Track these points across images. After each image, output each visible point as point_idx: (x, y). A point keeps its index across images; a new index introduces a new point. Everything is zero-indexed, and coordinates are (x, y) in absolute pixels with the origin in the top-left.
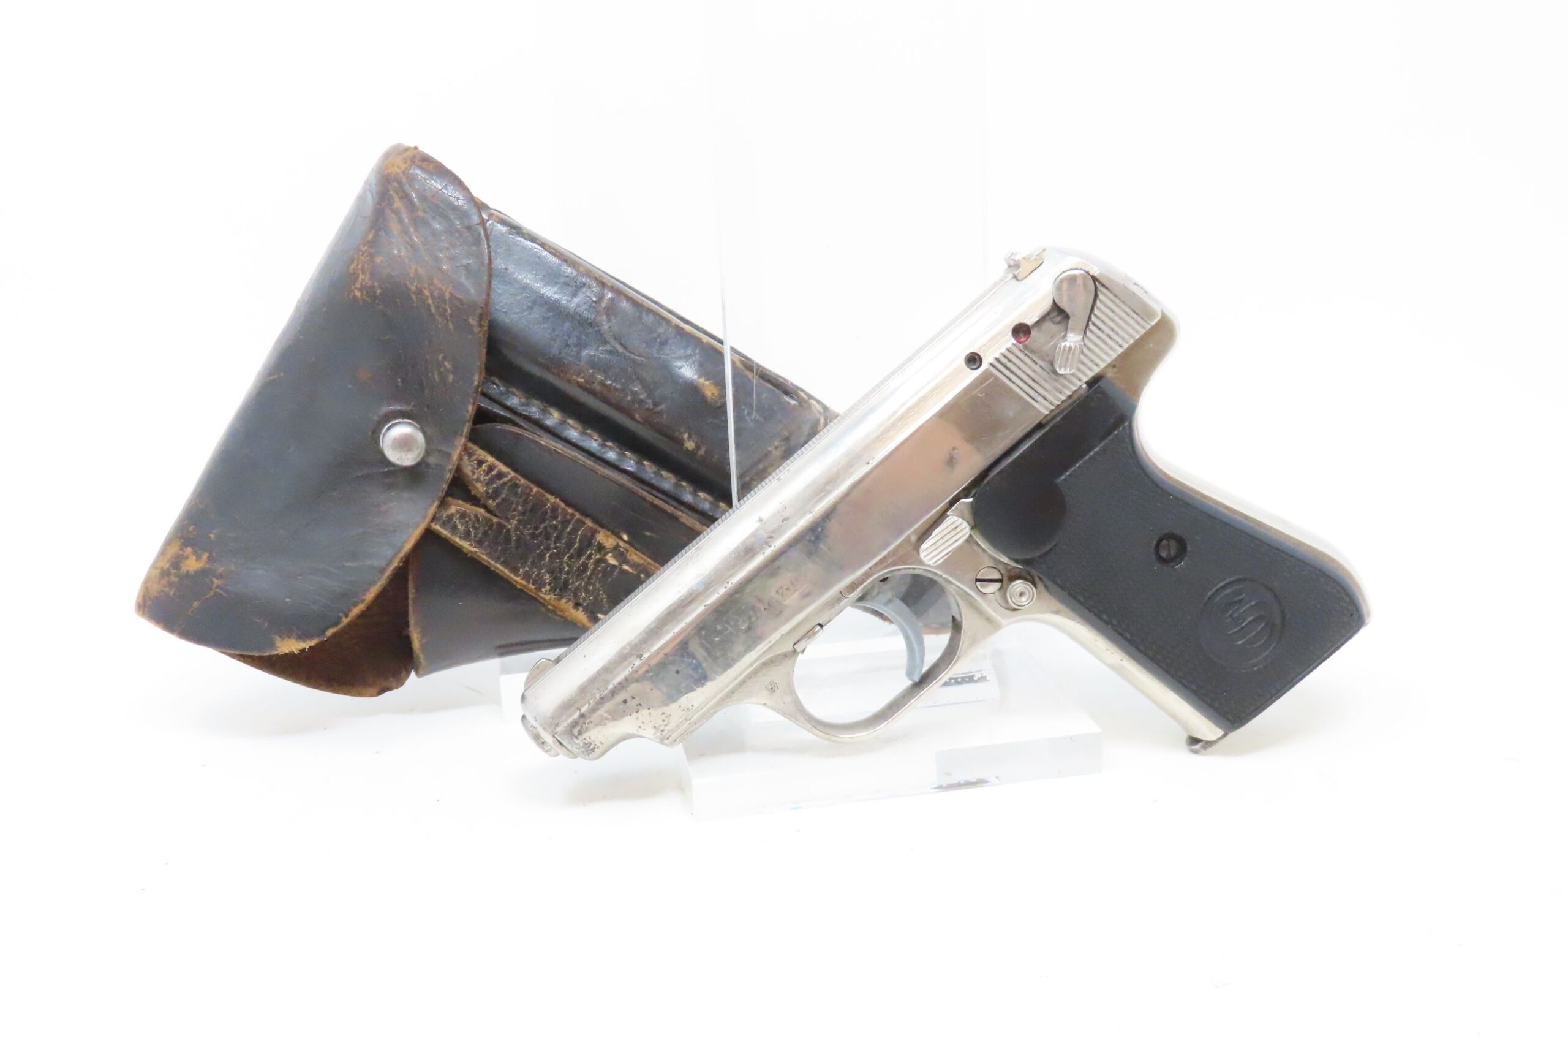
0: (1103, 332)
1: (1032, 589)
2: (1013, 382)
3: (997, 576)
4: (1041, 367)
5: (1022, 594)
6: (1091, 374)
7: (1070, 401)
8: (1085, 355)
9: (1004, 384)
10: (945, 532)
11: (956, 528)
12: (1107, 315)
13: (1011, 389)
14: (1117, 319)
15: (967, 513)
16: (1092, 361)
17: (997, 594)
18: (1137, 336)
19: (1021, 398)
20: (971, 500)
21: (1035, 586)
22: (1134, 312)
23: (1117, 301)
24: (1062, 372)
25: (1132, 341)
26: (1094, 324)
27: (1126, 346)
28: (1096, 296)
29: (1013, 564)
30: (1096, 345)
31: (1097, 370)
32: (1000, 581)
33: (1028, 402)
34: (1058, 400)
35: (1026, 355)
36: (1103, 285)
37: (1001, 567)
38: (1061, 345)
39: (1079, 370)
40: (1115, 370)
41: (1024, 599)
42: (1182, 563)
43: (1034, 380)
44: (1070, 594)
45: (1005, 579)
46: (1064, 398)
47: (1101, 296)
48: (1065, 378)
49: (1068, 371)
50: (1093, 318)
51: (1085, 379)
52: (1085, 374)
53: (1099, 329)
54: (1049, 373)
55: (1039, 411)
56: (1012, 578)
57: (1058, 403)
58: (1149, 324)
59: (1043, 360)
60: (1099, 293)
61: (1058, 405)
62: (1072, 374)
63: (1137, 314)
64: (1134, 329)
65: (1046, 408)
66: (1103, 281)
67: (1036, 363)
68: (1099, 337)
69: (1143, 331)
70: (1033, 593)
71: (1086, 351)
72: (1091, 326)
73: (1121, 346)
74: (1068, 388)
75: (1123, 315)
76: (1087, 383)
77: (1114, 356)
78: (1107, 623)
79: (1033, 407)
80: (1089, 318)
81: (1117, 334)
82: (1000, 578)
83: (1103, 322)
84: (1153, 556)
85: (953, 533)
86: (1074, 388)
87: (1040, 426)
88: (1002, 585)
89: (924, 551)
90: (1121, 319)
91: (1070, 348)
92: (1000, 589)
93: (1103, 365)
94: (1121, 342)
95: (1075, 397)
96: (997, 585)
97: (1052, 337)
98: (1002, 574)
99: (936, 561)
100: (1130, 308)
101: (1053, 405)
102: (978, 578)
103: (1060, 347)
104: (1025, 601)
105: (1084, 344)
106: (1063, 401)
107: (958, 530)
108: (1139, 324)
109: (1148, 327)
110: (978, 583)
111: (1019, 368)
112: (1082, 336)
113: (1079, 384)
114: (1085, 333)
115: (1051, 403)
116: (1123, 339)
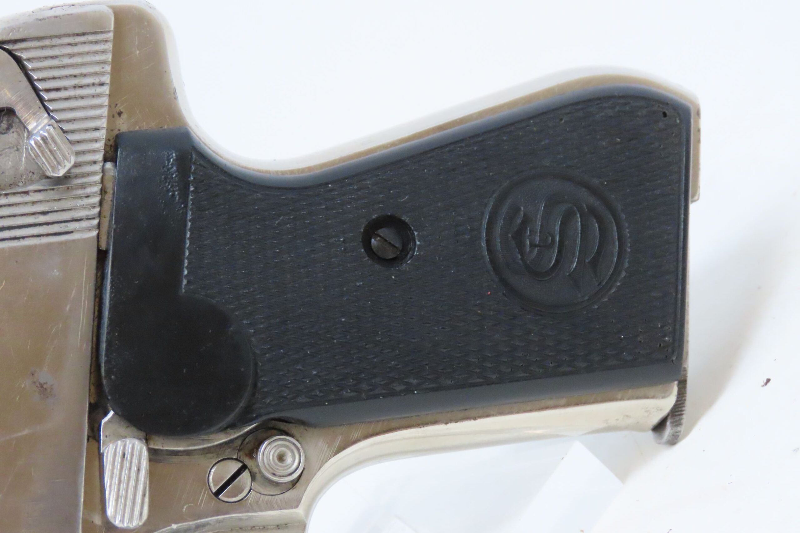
0: (66, 89)
1: (285, 440)
2: (23, 238)
3: (235, 467)
4: (36, 191)
5: (281, 458)
6: (100, 145)
7: (109, 197)
8: (73, 132)
9: (14, 250)
10: (117, 471)
11: (124, 455)
12: (51, 68)
13: (30, 248)
14: (66, 61)
15: (122, 429)
16: (86, 130)
17: (255, 486)
18: (109, 57)
19: (49, 245)
20: (111, 413)
21: (287, 434)
22: (78, 35)
23: (47, 42)
24: (61, 173)
25: (108, 68)
26: (48, 90)
27: (107, 79)
28: (18, 60)
29: (234, 435)
30: (72, 109)
31: (102, 134)
32: (244, 467)
33: (61, 243)
34: (94, 207)
35: (6, 195)
36: (15, 41)
37: (228, 453)
38: (31, 144)
39: (78, 153)
40: (124, 116)
41: (289, 460)
42: (418, 243)
43: (44, 213)
44: (332, 402)
45: (248, 462)
46: (97, 200)
47: (24, 55)
48: (76, 177)
49: (68, 166)
50: (40, 85)
51: (99, 157)
52: (94, 151)
53: (58, 90)
54: (53, 189)
55: (85, 240)
56: (252, 453)
57: (97, 210)
58: (109, 32)
59: (32, 182)
60: (18, 54)
61: (100, 213)
62: (76, 165)
63: (84, 34)
64: (96, 53)
65: (90, 229)
66: (12, 37)
67: (27, 193)
68: (67, 99)
69: (109, 46)
70: (294, 444)
71: (66, 127)
72: (46, 96)
73: (102, 84)
74: (91, 185)
75: (69, 50)
76: (105, 160)
77: (105, 101)
78: (409, 390)
79: (74, 241)
80: (36, 90)
81: (85, 75)
82: (239, 465)
83: (54, 78)
84: (378, 267)
85: (126, 465)
86: (98, 178)
87: (102, 255)
88: (249, 469)
89: (115, 518)
90: (71, 56)
91: (44, 139)
92: (253, 477)
93: (103, 123)
94: (97, 80)
95: (109, 186)
96: (246, 475)
97: (18, 150)
98: (236, 459)
99: (141, 514)
100: (69, 35)
101: (94, 218)
102: (214, 490)
103: (33, 149)
104: (294, 461)
105: (57, 121)
106: (101, 203)
107: (128, 455)
108: (96, 42)
109: (111, 35)
110: (220, 496)
111: (14, 216)
112: (46, 115)
113: (98, 167)
114: (47, 109)
115: (89, 219)
116: (96, 74)
